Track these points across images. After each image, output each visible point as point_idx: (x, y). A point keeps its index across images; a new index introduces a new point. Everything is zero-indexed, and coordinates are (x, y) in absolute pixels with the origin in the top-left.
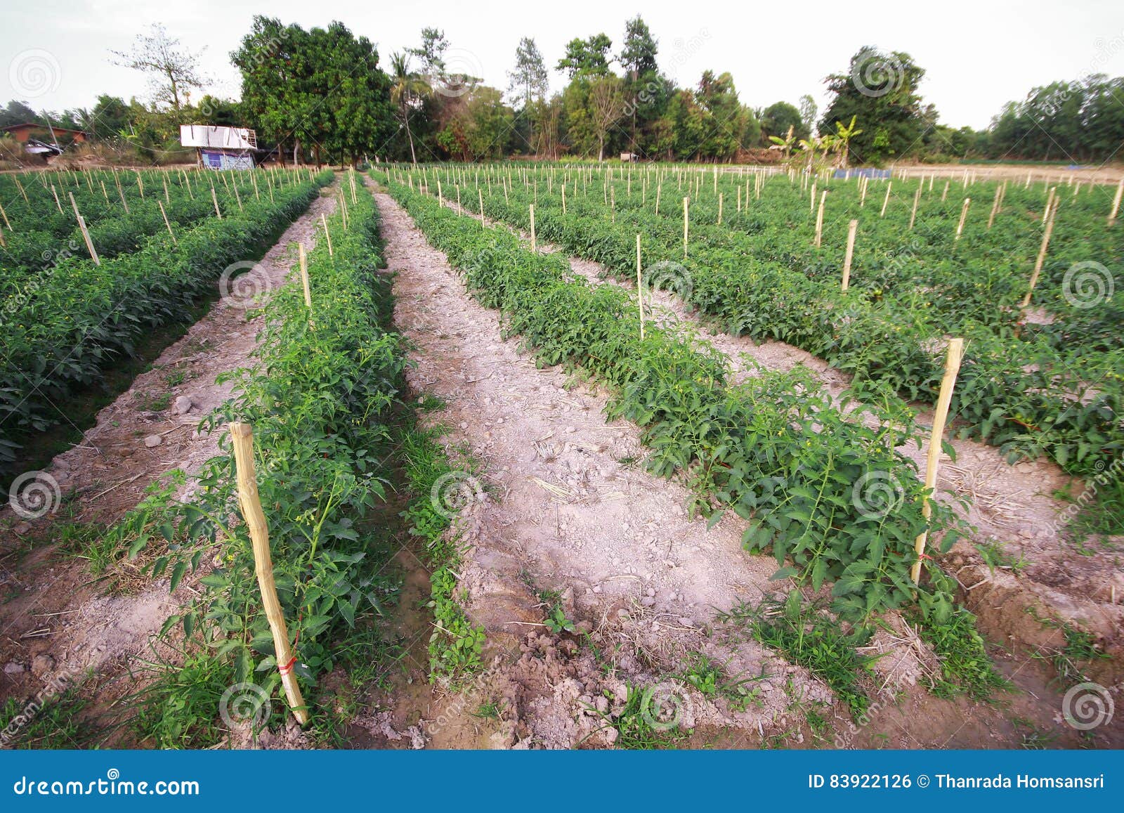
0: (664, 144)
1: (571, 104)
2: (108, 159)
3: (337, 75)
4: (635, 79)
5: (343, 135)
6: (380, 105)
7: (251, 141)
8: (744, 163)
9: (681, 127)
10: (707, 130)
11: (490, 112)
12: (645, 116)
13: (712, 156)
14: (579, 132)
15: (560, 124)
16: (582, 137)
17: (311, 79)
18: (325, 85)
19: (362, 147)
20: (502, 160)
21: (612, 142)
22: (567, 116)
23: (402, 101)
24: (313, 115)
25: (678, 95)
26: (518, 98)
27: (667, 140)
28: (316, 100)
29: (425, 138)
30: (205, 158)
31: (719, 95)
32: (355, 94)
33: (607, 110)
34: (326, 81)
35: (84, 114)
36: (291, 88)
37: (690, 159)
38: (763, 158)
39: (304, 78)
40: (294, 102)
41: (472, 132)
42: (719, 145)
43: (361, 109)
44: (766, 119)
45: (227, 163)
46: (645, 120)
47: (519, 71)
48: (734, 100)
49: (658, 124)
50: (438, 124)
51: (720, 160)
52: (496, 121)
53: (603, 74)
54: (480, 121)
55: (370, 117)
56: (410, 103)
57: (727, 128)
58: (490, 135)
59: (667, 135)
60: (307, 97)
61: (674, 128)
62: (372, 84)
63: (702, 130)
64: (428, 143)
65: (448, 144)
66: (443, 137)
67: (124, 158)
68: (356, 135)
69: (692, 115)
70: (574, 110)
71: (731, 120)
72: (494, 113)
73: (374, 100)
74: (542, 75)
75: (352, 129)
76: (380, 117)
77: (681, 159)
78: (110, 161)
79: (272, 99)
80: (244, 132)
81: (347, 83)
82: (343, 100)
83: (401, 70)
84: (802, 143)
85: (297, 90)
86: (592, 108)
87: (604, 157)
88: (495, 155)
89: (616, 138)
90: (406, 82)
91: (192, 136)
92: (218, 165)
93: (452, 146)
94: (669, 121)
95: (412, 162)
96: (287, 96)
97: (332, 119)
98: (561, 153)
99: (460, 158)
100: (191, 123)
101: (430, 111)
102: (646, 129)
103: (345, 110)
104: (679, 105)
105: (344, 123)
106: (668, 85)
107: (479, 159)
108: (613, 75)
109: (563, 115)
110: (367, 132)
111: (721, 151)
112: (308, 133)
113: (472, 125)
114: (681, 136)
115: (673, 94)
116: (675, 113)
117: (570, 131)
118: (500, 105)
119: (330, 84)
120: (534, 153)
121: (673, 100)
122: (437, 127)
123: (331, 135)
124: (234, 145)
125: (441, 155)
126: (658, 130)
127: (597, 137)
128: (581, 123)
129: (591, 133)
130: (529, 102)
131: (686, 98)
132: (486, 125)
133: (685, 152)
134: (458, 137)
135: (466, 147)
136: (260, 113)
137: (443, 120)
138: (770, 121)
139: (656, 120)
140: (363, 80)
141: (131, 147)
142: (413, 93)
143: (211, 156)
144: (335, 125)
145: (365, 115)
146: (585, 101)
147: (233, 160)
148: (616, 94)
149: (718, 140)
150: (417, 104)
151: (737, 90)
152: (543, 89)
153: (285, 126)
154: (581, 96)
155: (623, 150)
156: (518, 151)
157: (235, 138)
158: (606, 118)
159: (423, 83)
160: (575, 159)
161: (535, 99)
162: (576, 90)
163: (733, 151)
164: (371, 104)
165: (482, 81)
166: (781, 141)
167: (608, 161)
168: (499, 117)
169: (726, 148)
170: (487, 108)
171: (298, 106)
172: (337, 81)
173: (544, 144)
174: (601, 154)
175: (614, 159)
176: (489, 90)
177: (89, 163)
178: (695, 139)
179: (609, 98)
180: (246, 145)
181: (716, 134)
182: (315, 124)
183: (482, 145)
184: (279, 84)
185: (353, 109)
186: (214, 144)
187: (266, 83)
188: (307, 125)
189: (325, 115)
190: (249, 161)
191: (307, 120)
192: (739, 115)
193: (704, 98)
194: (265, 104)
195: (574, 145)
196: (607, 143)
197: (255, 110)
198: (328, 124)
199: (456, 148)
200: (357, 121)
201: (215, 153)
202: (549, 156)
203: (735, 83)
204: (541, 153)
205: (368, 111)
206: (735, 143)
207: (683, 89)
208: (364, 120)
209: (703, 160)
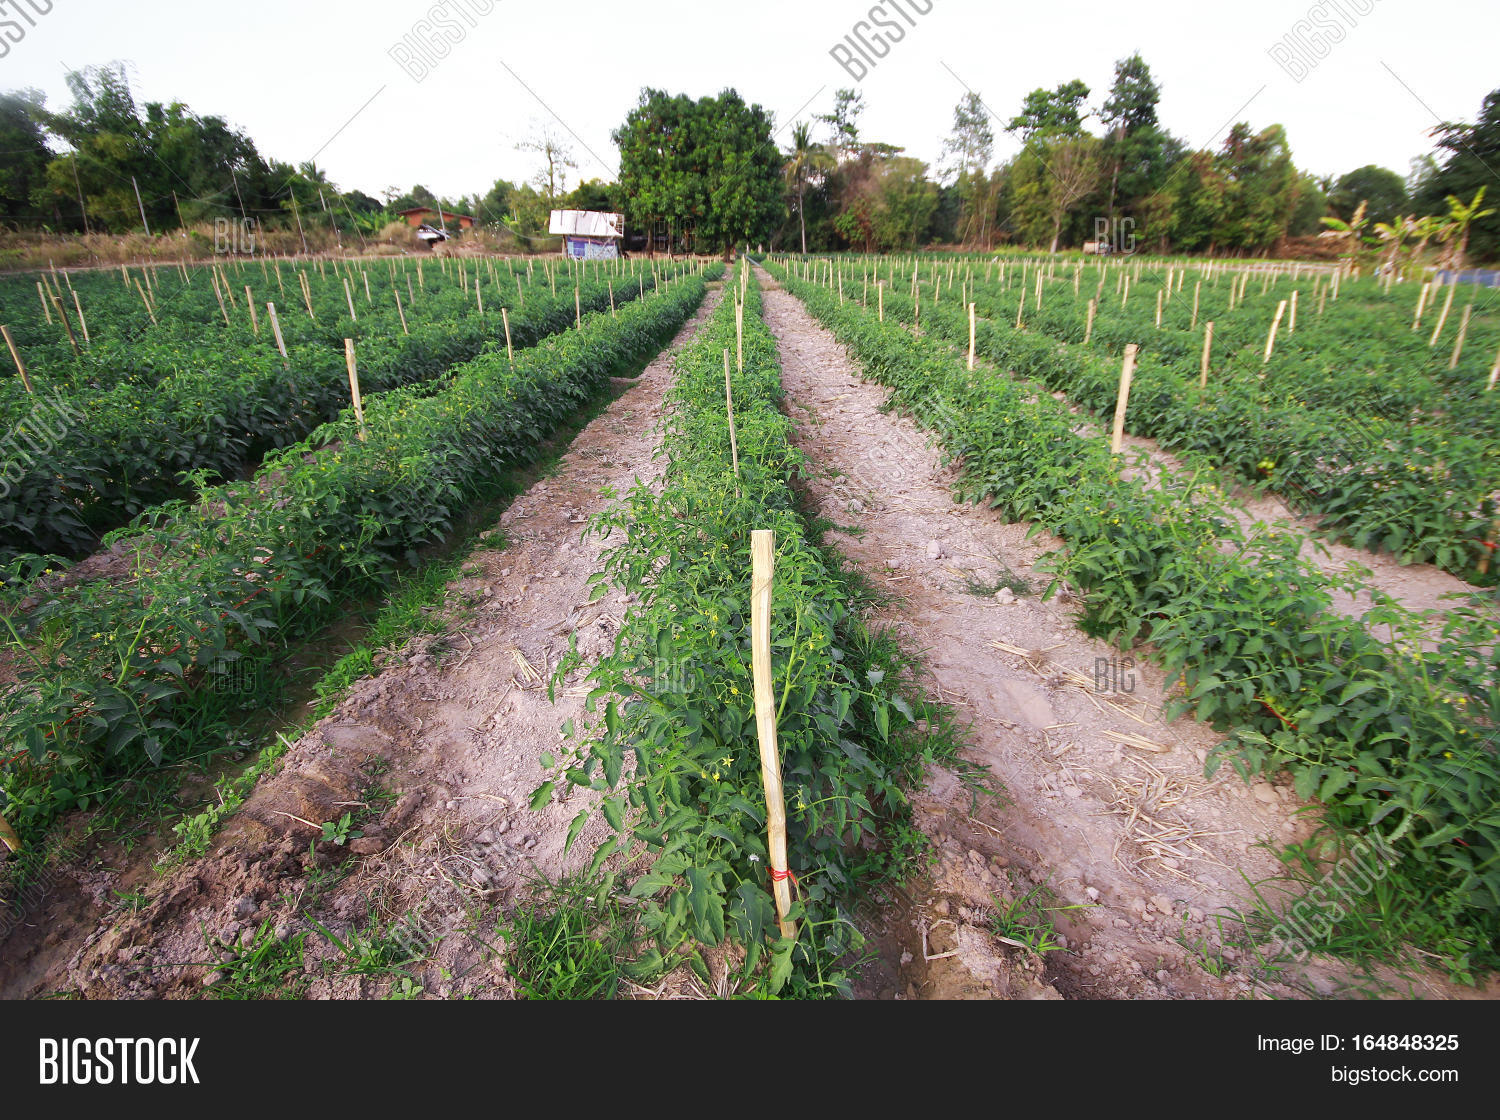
0: (1156, 229)
1: (1019, 176)
2: (488, 247)
3: (719, 151)
4: (1120, 139)
5: (717, 220)
6: (764, 183)
7: (618, 228)
8: (1290, 257)
9: (1186, 204)
10: (1230, 209)
11: (906, 189)
12: (1129, 190)
13: (1235, 247)
14: (1027, 213)
15: (1001, 204)
16: (1030, 221)
17: (691, 156)
18: (705, 162)
19: (739, 234)
20: (915, 250)
21: (1073, 228)
22: (1012, 192)
23: (799, 177)
24: (687, 197)
25: (1187, 160)
26: (949, 171)
27: (1161, 224)
28: (692, 179)
29: (821, 223)
30: (570, 245)
31: (1255, 158)
32: (737, 171)
33: (1072, 182)
34: (706, 157)
35: (477, 199)
36: (669, 167)
37: (1197, 250)
38: (1324, 250)
39: (683, 154)
40: (669, 183)
41: (881, 214)
42: (1248, 230)
43: (741, 189)
44: (1340, 193)
45: (591, 252)
46: (1129, 196)
47: (956, 136)
48: (1284, 163)
49: (1150, 200)
50: (839, 205)
51: (1248, 253)
52: (913, 201)
53: (1071, 134)
54: (892, 200)
55: (750, 198)
56: (810, 180)
57: (1266, 204)
58: (902, 218)
59: (1162, 217)
60: (684, 177)
61: (1174, 206)
62: (758, 160)
63: (1222, 209)
64: (824, 228)
65: (848, 231)
66: (843, 221)
67: (503, 245)
68: (732, 220)
69: (1206, 187)
70: (1022, 184)
71: (1273, 193)
72: (911, 191)
73: (758, 177)
74: (987, 139)
75: (728, 213)
76: (762, 198)
77: (1181, 251)
78: (490, 249)
79: (646, 180)
80: (613, 217)
81: (729, 159)
82: (723, 178)
83: (801, 141)
84: (1380, 227)
85: (674, 169)
86: (1049, 181)
87: (1059, 248)
88: (906, 244)
89: (1081, 221)
90: (805, 155)
91: (562, 222)
92: (580, 254)
93: (853, 233)
94: (1168, 197)
95: (800, 251)
96: (663, 176)
97: (707, 202)
98: (997, 242)
99: (860, 247)
100: (562, 208)
101: (832, 190)
102: (1129, 208)
103: (723, 190)
104: (1187, 173)
105: (720, 206)
106: (1173, 145)
107: (885, 249)
108: (1086, 135)
109: (1006, 192)
110: (745, 216)
111: (1249, 240)
112: (679, 217)
113: (881, 206)
114: (1185, 218)
115: (1181, 157)
116: (1179, 185)
117: (1014, 212)
118: (923, 180)
119: (710, 161)
120: (959, 242)
121: (1180, 168)
122: (837, 209)
123: (703, 220)
124: (600, 232)
125: (836, 244)
126: (1148, 209)
127: (1051, 221)
128: (1031, 201)
129: (1043, 215)
130: (963, 175)
131: (1200, 164)
132: (900, 206)
133: (1191, 241)
134: (861, 222)
135: (870, 234)
136: (632, 195)
137: (845, 201)
138: (1346, 194)
139: (1146, 195)
140: (748, 154)
141: (510, 234)
142: (813, 168)
143: (576, 243)
144: (709, 209)
145: (745, 195)
146: (1041, 172)
147: (597, 249)
148: (1087, 160)
149: (1247, 223)
150: (817, 182)
151: (1291, 148)
152: (985, 157)
153: (655, 211)
154: (1035, 166)
155: (1090, 237)
156: (938, 239)
157: (603, 224)
158: (1068, 192)
159: (827, 155)
160: (1015, 250)
161: (971, 171)
162: (1029, 157)
163: (1271, 239)
164: (754, 183)
165: (901, 150)
166: (1343, 225)
167: (1064, 253)
168: (917, 195)
169: (1260, 235)
170: (904, 184)
171: (673, 186)
172: (720, 157)
173: (974, 230)
174: (1054, 244)
175: (1074, 251)
176: (908, 161)
177: (469, 249)
178: (1208, 222)
179: (1075, 167)
180: (613, 232)
181: (1245, 215)
182: (688, 207)
183: (890, 231)
184: (656, 163)
185: (734, 187)
186: (581, 231)
187: (642, 162)
188: (679, 209)
189: (700, 197)
190: (613, 249)
191: (679, 202)
192: (1287, 186)
193: (1229, 162)
194: (638, 186)
195: (1017, 232)
196: (1065, 228)
197: (627, 193)
198: (702, 207)
199: (858, 235)
200: (735, 204)
201: (580, 240)
202: (980, 246)
203: (1289, 139)
204: (968, 240)
205: (749, 191)
206: (1274, 229)
207: (1197, 150)
208: (743, 202)
209: (1219, 253)
